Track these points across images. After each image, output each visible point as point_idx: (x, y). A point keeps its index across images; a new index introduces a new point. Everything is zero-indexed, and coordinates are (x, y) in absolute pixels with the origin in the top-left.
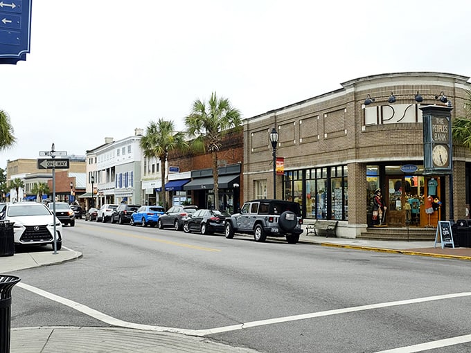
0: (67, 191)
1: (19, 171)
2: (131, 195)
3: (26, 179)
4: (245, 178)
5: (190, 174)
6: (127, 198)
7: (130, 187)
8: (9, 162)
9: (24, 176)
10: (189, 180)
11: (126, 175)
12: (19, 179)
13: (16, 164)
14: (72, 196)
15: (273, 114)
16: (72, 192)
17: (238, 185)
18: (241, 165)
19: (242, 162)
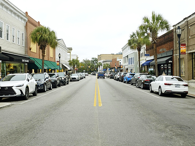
0: (114, 67)
1: (102, 59)
2: (133, 68)
3: (103, 62)
4: (175, 57)
5: (153, 57)
6: (132, 69)
7: (133, 64)
8: (98, 56)
9: (102, 61)
10: (153, 60)
11: (132, 58)
12: (100, 62)
13: (100, 56)
14: (116, 69)
15: (186, 20)
16: (116, 67)
17: (171, 62)
18: (173, 51)
19: (173, 49)
